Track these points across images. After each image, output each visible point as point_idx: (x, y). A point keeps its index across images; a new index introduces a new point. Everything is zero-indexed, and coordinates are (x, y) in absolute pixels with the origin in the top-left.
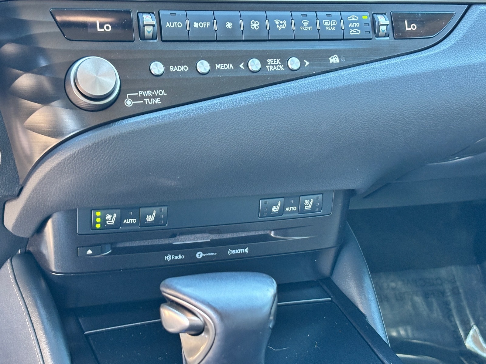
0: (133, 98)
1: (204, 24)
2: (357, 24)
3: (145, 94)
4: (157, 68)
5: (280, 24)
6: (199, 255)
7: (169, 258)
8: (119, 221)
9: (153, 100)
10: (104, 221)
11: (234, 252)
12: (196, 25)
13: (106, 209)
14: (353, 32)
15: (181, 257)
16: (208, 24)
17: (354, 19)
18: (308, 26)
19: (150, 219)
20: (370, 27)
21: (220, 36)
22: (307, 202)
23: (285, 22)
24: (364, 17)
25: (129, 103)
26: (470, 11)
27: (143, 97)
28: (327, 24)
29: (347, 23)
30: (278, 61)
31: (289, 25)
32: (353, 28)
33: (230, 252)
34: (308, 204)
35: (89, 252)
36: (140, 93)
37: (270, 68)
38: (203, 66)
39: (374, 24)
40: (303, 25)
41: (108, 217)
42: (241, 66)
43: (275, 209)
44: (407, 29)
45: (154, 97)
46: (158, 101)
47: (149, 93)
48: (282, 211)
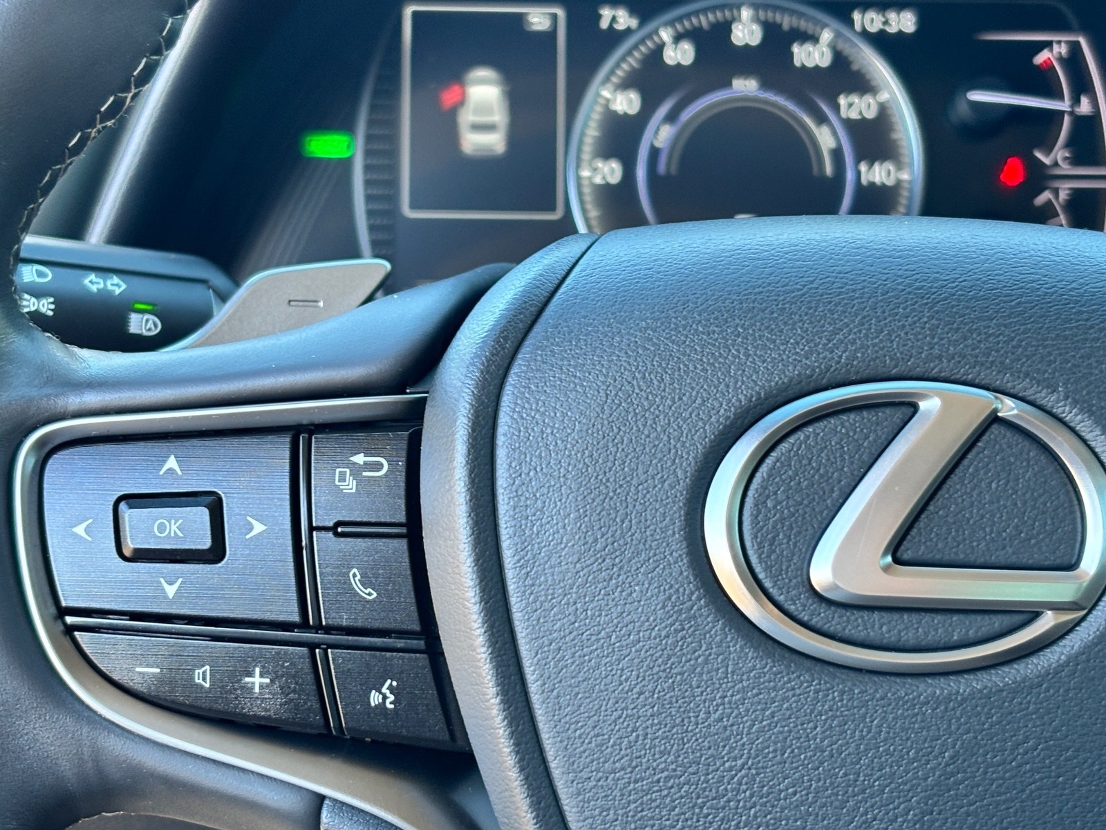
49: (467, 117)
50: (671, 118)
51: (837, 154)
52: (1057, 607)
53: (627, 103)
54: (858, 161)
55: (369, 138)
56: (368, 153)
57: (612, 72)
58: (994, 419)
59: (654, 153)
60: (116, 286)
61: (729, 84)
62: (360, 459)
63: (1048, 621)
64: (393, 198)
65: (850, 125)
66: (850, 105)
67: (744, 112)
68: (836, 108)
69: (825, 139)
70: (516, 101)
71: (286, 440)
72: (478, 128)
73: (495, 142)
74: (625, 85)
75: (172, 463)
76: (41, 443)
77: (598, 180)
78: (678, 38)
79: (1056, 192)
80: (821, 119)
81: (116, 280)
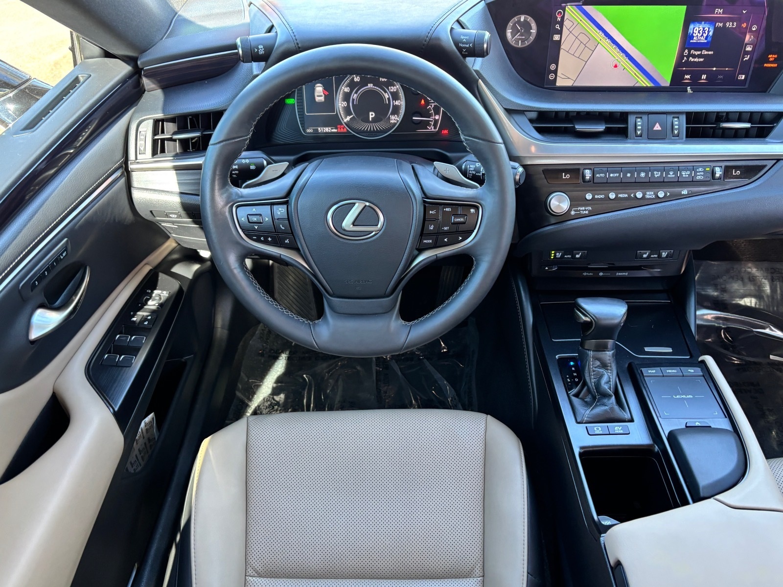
0: (575, 211)
1: (616, 175)
2: (702, 173)
3: (581, 209)
4: (589, 196)
5: (656, 174)
6: (601, 274)
7: (585, 274)
8: (562, 256)
9: (584, 212)
10: (555, 256)
11: (620, 274)
12: (611, 175)
13: (557, 250)
14: (698, 178)
15: (591, 274)
16: (618, 175)
17: (700, 170)
18: (673, 174)
19: (578, 256)
20: (710, 175)
21: (624, 181)
22: (663, 254)
23: (660, 173)
24: (707, 169)
25: (573, 213)
26: (777, 164)
27: (580, 210)
28: (684, 173)
29: (696, 173)
30: (652, 193)
31: (662, 174)
32: (699, 175)
33: (617, 274)
34: (664, 254)
35: (547, 268)
36: (579, 208)
37: (647, 197)
38: (612, 196)
39: (713, 173)
40: (670, 174)
41: (558, 254)
42: (632, 195)
43: (645, 256)
44: (734, 174)
45: (585, 210)
46: (587, 212)
47: (583, 208)
48: (649, 257)
49: (316, 94)
50: (356, 93)
51: (389, 99)
52: (375, 231)
53: (347, 90)
54: (393, 101)
55: (297, 99)
56: (297, 103)
57: (343, 85)
58: (366, 206)
59: (353, 100)
60: (247, 161)
61: (368, 86)
62: (280, 209)
63: (374, 233)
64: (303, 111)
65: (391, 92)
66: (391, 89)
67: (370, 91)
68: (389, 89)
69: (386, 96)
70: (325, 89)
71: (270, 206)
72: (318, 96)
73: (322, 99)
74: (347, 86)
75: (254, 210)
76: (236, 206)
77: (343, 106)
78: (356, 77)
79: (431, 106)
80: (385, 92)
81: (247, 160)
